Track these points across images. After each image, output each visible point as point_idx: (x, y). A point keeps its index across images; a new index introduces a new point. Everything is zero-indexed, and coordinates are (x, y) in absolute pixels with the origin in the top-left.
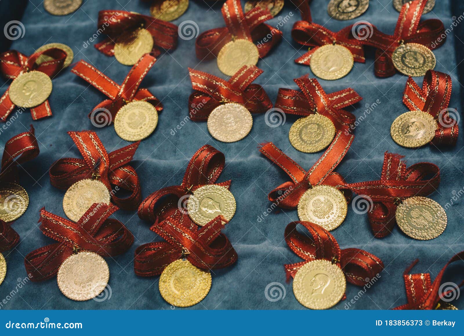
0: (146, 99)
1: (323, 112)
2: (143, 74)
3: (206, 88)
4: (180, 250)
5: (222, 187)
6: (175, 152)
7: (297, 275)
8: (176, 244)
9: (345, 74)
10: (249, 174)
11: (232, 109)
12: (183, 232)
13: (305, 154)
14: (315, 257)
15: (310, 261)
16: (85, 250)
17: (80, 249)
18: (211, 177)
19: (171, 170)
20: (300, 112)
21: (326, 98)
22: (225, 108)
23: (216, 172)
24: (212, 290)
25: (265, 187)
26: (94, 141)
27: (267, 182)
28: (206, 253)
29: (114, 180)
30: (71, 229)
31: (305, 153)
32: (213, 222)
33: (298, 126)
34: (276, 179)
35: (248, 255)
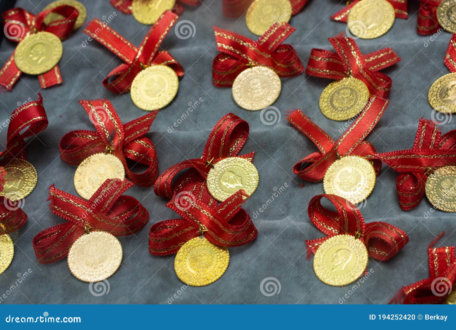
0: (166, 62)
1: (358, 76)
2: (163, 34)
3: (233, 49)
4: (197, 227)
5: (244, 160)
6: (196, 122)
7: (318, 251)
8: (194, 221)
9: (384, 32)
10: (275, 145)
11: (259, 73)
12: (202, 209)
13: (336, 122)
14: (338, 232)
15: (333, 236)
16: (97, 229)
17: (92, 228)
18: (234, 149)
19: (191, 142)
20: (333, 75)
21: (362, 59)
22: (252, 72)
23: (239, 142)
24: (230, 268)
25: (291, 159)
26: (109, 110)
27: (293, 154)
28: (225, 229)
29: (129, 154)
30: (83, 207)
31: (336, 121)
32: (233, 196)
33: (330, 91)
34: (303, 150)
35: (269, 231)
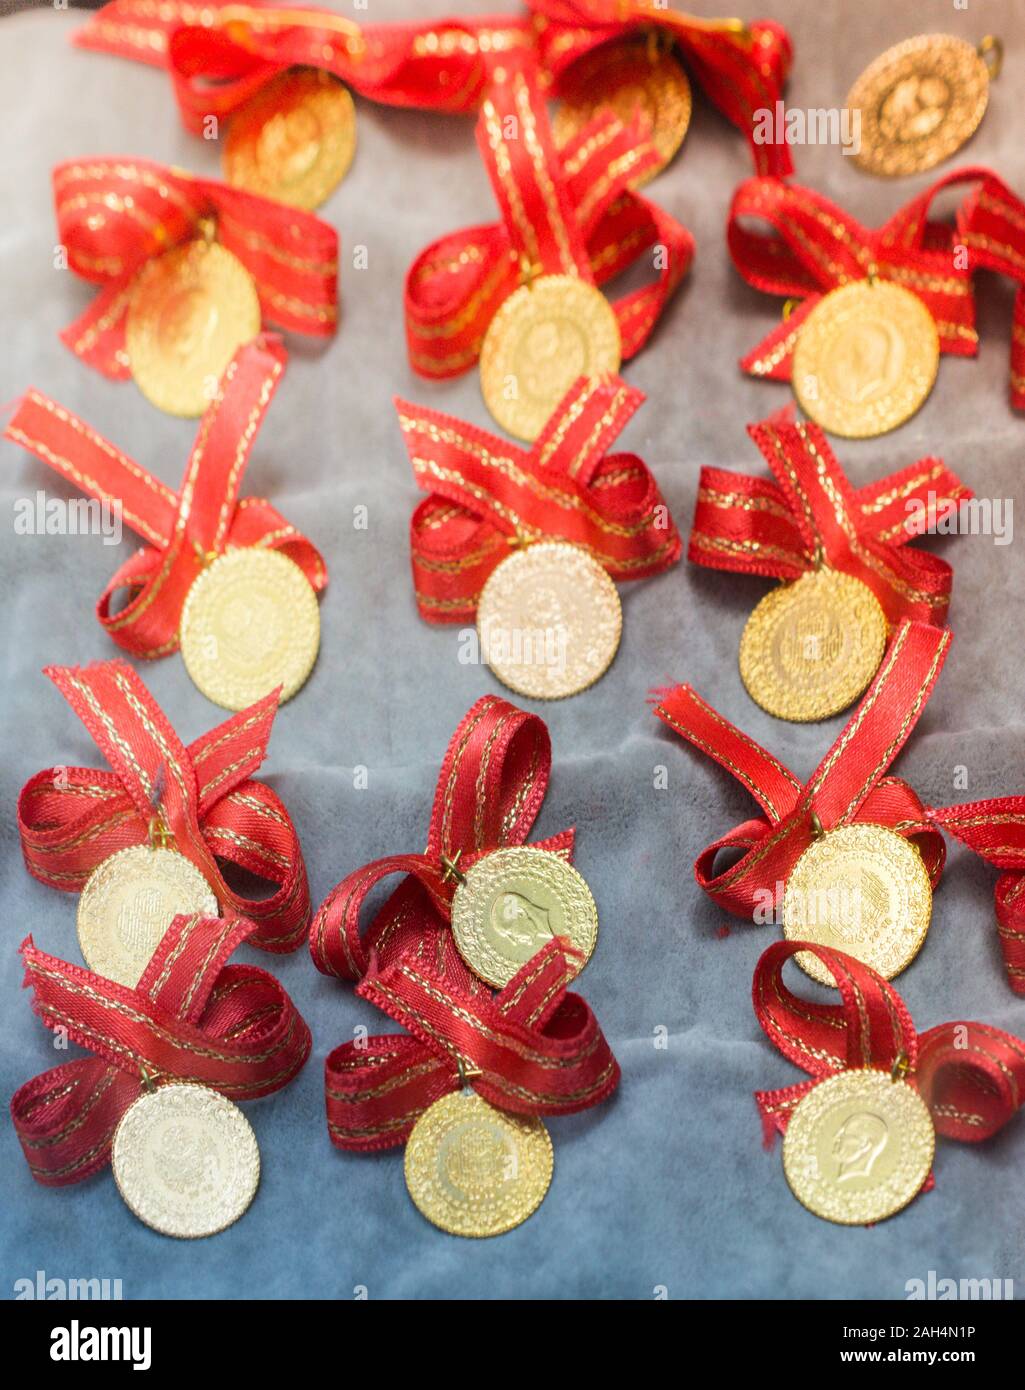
0: (269, 538)
1: (847, 563)
2: (244, 434)
3: (462, 481)
4: (451, 1067)
5: (547, 854)
6: (388, 741)
7: (794, 1123)
8: (438, 1043)
9: (909, 410)
10: (629, 802)
11: (550, 567)
12: (455, 1004)
13: (794, 727)
14: (843, 1064)
15: (829, 1076)
16: (177, 1078)
17: (160, 1077)
18: (514, 820)
19: (387, 802)
20: (771, 561)
21: (853, 503)
22: (530, 564)
23: (527, 792)
24: (557, 1181)
25: (680, 844)
26: (136, 700)
27: (685, 829)
28: (531, 1055)
29: (220, 842)
30: (123, 1010)
31: (794, 722)
32: (537, 959)
33: (767, 623)
34: (712, 817)
35: (656, 1065)
